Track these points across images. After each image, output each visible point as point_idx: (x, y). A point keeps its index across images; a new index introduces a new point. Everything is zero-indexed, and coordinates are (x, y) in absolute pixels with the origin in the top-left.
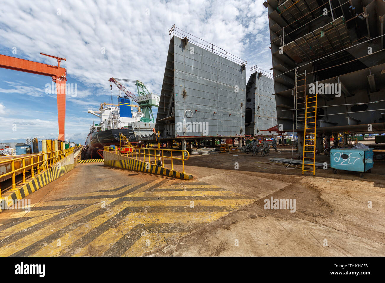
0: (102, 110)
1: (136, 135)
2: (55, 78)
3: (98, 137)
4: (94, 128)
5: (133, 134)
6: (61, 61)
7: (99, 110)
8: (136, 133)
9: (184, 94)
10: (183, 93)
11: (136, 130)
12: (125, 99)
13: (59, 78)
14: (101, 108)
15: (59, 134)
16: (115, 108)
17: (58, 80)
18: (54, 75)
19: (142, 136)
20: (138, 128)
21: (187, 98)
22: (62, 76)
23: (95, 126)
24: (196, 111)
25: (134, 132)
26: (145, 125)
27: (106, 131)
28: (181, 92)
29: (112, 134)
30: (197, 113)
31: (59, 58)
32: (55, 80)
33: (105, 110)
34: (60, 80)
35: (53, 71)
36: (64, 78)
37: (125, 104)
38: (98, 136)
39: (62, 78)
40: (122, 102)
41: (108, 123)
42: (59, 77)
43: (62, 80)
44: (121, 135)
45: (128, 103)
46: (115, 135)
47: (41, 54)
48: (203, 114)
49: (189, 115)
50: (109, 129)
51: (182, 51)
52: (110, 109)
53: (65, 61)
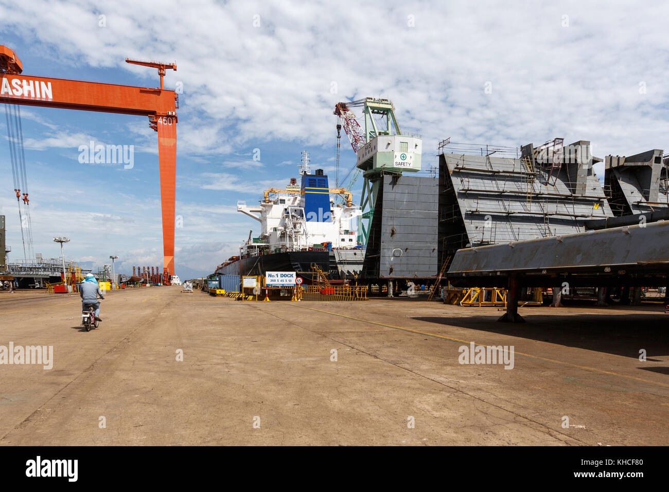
0: (266, 205)
1: (340, 271)
2: (155, 120)
3: (259, 268)
4: (251, 247)
5: (336, 268)
6: (167, 71)
7: (262, 205)
8: (340, 268)
9: (393, 233)
10: (391, 232)
11: (341, 263)
12: (317, 178)
13: (162, 118)
14: (264, 201)
15: (165, 255)
16: (292, 200)
17: (161, 122)
18: (153, 113)
19: (348, 272)
20: (344, 260)
21: (396, 236)
22: (170, 113)
23: (254, 242)
24: (407, 249)
25: (338, 265)
26: (355, 254)
27: (276, 254)
28: (389, 231)
29: (290, 261)
30: (408, 251)
31: (163, 65)
32: (156, 123)
33: (274, 206)
34: (165, 122)
35: (152, 103)
36: (174, 116)
37: (316, 191)
38: (261, 264)
39: (168, 116)
40: (310, 186)
41: (281, 237)
42: (163, 116)
43: (170, 123)
44: (315, 268)
45: (325, 187)
46: (296, 265)
47: (128, 61)
48: (417, 251)
49: (397, 254)
50: (283, 251)
51: (393, 187)
52: (283, 201)
53: (175, 70)
